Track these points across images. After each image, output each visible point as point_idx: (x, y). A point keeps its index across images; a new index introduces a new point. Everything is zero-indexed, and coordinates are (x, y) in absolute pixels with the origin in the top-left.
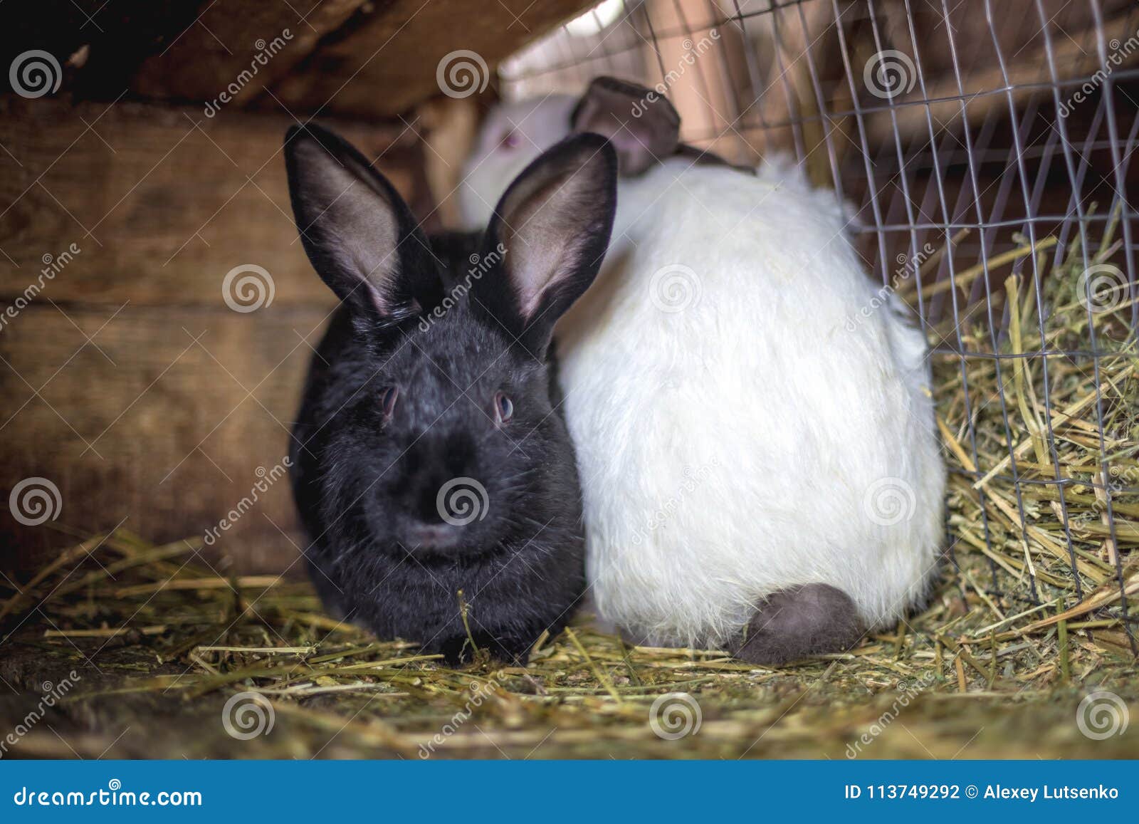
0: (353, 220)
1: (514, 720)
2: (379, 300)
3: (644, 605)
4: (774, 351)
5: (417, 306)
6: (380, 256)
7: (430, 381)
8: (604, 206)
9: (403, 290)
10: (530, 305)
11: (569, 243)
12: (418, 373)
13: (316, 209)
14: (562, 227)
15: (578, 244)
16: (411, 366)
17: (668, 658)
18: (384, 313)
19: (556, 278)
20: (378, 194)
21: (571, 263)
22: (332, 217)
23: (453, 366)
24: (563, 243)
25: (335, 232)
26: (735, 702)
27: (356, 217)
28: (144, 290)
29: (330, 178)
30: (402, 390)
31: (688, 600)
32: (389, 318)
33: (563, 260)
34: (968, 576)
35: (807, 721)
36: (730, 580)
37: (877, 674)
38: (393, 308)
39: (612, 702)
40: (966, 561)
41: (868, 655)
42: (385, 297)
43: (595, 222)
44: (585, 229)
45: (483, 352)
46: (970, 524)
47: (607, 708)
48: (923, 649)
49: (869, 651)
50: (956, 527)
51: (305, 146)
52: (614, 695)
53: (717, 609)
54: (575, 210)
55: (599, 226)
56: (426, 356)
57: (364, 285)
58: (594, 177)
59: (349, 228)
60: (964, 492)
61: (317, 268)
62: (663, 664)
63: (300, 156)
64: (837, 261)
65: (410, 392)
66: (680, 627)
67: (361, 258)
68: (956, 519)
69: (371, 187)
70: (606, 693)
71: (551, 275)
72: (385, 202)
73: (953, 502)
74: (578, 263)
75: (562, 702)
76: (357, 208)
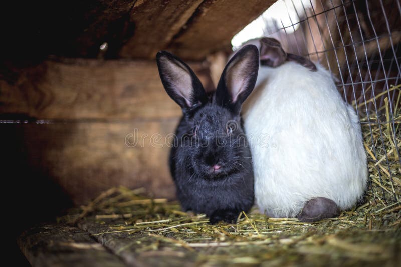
0: (178, 79)
1: (222, 239)
2: (189, 103)
3: (271, 203)
4: (314, 120)
5: (200, 103)
6: (187, 89)
7: (206, 123)
8: (255, 67)
9: (195, 99)
10: (235, 99)
11: (244, 80)
12: (202, 121)
13: (167, 77)
14: (242, 75)
15: (248, 79)
16: (200, 120)
17: (280, 221)
18: (190, 106)
19: (242, 91)
20: (186, 71)
21: (246, 85)
22: (172, 79)
23: (213, 119)
24: (242, 80)
25: (173, 84)
26: (295, 234)
27: (179, 79)
28: (127, 116)
29: (171, 67)
30: (198, 127)
31: (285, 201)
32: (192, 108)
33: (243, 85)
34: (376, 194)
35: (314, 239)
36: (298, 194)
37: (344, 225)
38: (193, 105)
39: (256, 234)
40: (375, 189)
41: (343, 220)
42: (190, 101)
43: (253, 72)
44: (250, 75)
45: (221, 114)
46: (376, 178)
47: (254, 236)
48: (361, 217)
49: (343, 218)
50: (371, 178)
51: (162, 58)
52: (257, 233)
53: (295, 204)
54: (246, 69)
55: (254, 73)
56: (204, 117)
57: (183, 98)
58: (252, 58)
59: (178, 82)
60: (373, 167)
61: (169, 95)
62: (278, 223)
63: (162, 62)
64: (332, 91)
65: (201, 127)
66: (283, 210)
67: (182, 91)
68: (372, 176)
69: (183, 68)
70: (255, 232)
71: (240, 90)
72: (188, 72)
73: (371, 170)
74: (248, 85)
75: (242, 235)
76: (179, 76)
